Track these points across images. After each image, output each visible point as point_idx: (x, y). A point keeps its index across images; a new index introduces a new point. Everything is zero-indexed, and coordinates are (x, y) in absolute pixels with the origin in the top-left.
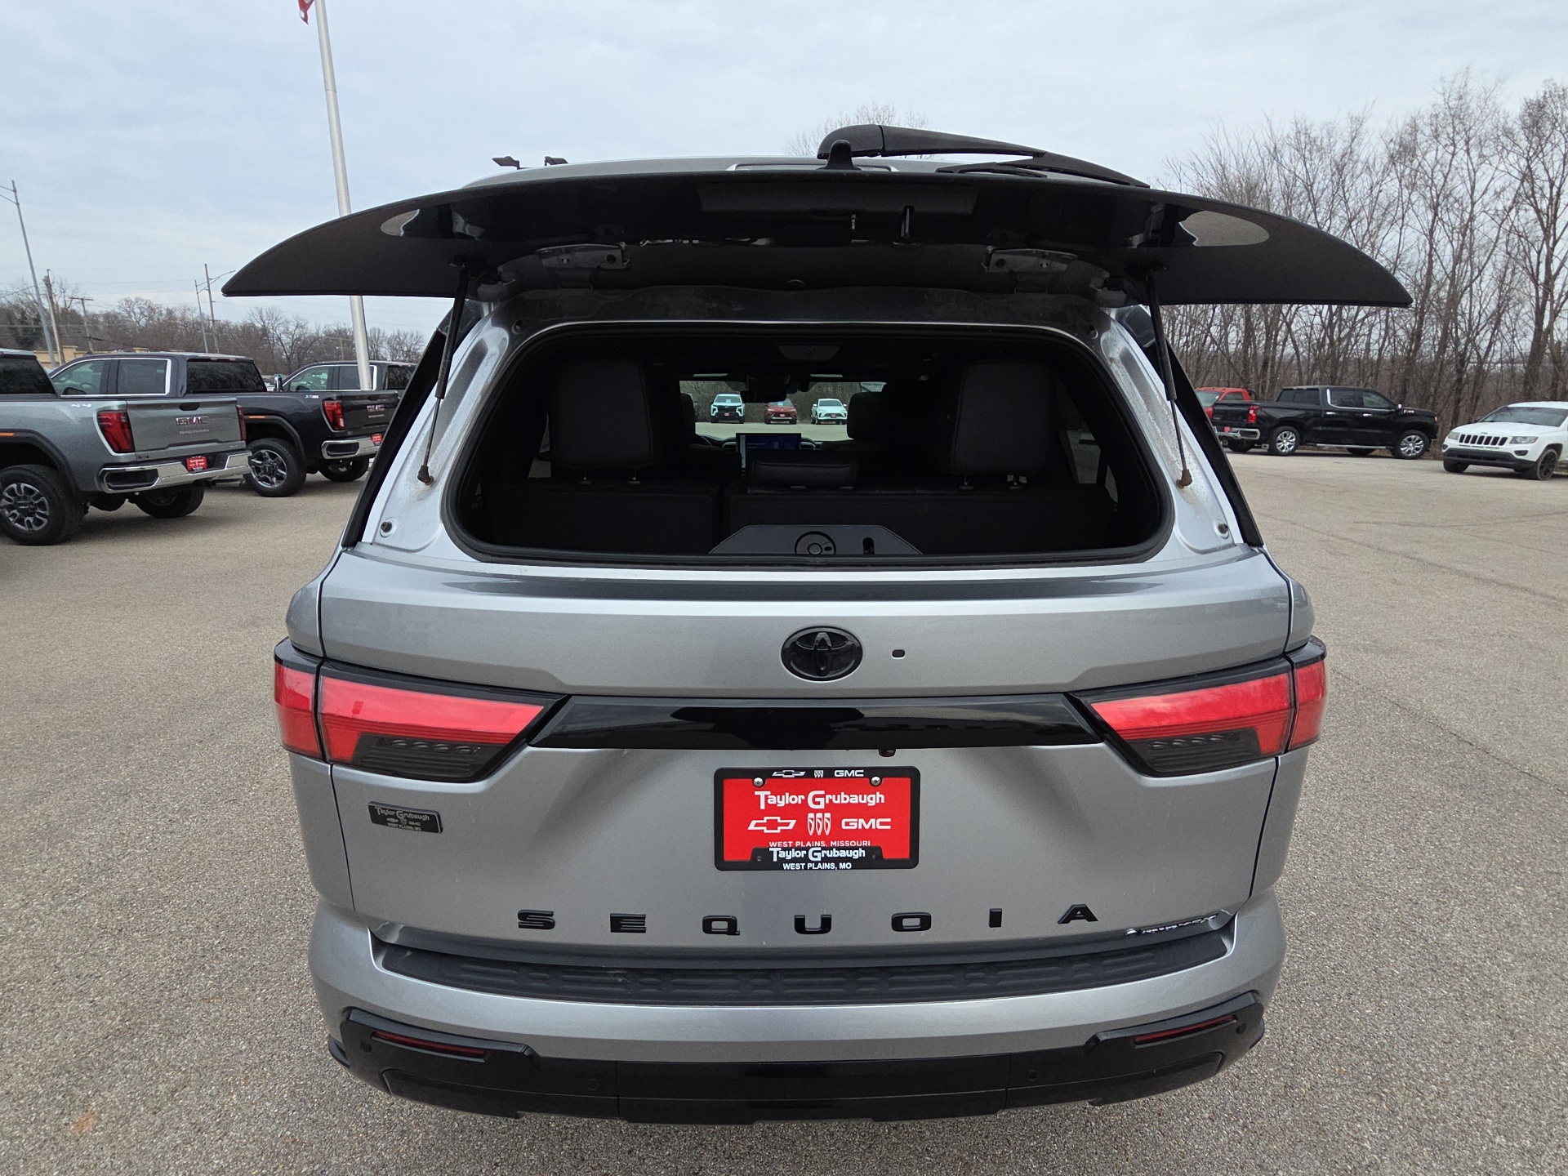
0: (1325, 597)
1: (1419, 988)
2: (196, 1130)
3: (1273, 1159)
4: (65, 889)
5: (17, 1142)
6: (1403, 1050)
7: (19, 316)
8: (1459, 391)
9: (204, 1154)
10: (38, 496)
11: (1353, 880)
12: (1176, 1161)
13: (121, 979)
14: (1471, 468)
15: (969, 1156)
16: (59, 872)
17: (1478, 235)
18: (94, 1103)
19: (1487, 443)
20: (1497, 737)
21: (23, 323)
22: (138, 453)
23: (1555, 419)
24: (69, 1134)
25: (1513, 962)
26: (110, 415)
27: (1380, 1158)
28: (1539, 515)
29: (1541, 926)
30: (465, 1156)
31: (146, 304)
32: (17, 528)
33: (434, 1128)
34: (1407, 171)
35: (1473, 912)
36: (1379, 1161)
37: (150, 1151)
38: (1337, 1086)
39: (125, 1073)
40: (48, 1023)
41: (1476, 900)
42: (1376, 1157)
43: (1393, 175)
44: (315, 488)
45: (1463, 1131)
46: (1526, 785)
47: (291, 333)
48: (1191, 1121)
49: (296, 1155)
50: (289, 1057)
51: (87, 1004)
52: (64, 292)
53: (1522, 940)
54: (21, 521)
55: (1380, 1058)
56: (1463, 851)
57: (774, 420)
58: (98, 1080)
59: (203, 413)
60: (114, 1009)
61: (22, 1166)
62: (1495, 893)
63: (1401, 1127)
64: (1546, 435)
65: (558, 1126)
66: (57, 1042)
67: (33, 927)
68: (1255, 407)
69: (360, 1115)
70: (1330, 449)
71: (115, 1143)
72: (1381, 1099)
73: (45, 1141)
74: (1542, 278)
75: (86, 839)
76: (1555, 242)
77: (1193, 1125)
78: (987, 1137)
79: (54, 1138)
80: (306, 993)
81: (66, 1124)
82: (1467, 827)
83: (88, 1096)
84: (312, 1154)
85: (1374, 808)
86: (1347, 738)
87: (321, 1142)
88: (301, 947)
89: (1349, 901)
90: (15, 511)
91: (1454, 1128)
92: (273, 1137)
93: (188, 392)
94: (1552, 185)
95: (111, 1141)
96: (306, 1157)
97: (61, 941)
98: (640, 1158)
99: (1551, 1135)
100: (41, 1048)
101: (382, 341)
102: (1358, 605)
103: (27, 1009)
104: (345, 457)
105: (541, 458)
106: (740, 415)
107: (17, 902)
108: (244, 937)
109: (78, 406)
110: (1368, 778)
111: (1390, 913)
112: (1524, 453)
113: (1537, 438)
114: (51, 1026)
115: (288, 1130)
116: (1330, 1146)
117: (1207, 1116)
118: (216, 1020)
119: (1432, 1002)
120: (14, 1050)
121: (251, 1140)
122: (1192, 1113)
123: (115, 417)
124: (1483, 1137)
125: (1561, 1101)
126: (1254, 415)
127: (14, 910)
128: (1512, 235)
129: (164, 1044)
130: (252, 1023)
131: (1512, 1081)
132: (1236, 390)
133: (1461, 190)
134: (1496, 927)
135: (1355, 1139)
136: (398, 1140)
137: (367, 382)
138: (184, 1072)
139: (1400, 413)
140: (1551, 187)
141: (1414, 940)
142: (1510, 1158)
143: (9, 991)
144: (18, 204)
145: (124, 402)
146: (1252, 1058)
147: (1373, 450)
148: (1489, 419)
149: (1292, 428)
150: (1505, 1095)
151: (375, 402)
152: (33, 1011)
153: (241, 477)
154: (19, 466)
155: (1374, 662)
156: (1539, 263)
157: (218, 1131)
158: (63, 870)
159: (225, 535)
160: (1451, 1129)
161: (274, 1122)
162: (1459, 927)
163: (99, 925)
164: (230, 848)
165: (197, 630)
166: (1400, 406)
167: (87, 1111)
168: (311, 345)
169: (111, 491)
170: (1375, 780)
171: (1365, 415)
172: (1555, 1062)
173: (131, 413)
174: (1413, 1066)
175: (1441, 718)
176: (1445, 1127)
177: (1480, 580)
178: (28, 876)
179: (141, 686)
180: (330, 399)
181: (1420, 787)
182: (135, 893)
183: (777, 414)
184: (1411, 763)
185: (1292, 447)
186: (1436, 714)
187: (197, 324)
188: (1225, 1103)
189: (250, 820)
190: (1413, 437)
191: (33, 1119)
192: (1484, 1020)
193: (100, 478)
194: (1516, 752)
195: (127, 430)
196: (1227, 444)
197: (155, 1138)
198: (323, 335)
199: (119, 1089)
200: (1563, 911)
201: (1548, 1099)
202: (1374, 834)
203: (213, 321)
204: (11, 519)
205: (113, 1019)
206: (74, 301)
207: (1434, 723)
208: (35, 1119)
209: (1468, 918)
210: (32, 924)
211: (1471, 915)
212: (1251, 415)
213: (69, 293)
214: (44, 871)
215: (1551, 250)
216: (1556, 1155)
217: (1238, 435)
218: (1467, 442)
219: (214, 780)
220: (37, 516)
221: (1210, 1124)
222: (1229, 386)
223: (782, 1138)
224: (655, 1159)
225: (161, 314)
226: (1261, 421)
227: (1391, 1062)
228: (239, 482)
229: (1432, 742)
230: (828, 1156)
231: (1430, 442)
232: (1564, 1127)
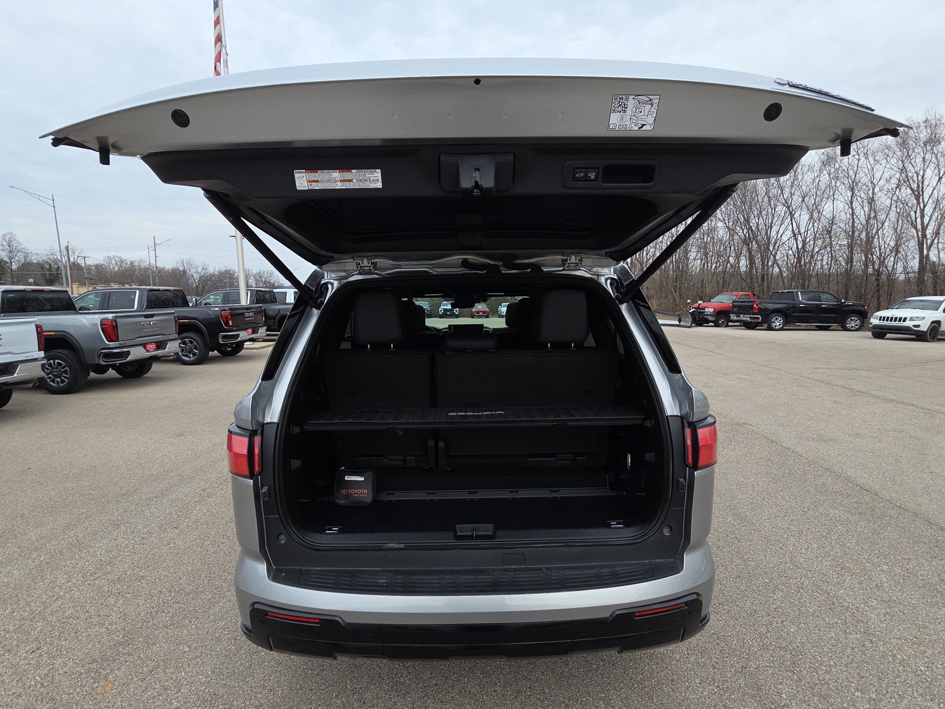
0: (792, 410)
1: (821, 618)
2: (164, 689)
3: (732, 702)
4: (89, 573)
5: (71, 696)
6: (809, 649)
7: (48, 267)
8: (878, 291)
9: (169, 700)
10: (65, 367)
11: (791, 563)
12: (679, 704)
13: (121, 617)
14: (888, 336)
15: (568, 701)
16: (85, 564)
17: (878, 203)
18: (111, 677)
19: (895, 321)
20: (884, 487)
21: (49, 271)
22: (120, 342)
23: (936, 306)
24: (98, 692)
25: (877, 605)
26: (107, 322)
27: (790, 702)
28: (926, 363)
29: (895, 586)
30: (303, 701)
31: (118, 258)
32: (51, 385)
33: (286, 688)
34: (833, 170)
35: (857, 579)
36: (789, 704)
37: (141, 699)
38: (771, 667)
39: (126, 662)
40: (84, 639)
41: (860, 573)
42: (788, 702)
43: (825, 172)
44: (214, 360)
45: (838, 689)
46: (897, 513)
47: (199, 272)
48: (689, 684)
49: (216, 700)
50: (210, 654)
51: (104, 629)
52: (74, 253)
53: (883, 594)
54: (53, 381)
55: (796, 653)
56: (856, 548)
57: (476, 316)
58: (112, 666)
59: (156, 319)
60: (118, 631)
61: (75, 707)
62: (871, 570)
63: (804, 687)
64: (931, 316)
65: (351, 687)
66: (90, 647)
67: (73, 592)
68: (757, 303)
69: (248, 682)
70: (806, 326)
71: (122, 696)
72: (794, 673)
73: (86, 695)
74: (919, 227)
75: (98, 548)
76: (924, 206)
77: (690, 686)
78: (578, 692)
79: (91, 694)
80: (218, 623)
81: (97, 687)
82: (860, 535)
83: (108, 673)
84: (224, 700)
85: (807, 525)
86: (797, 488)
87: (228, 694)
88: (215, 600)
89: (787, 574)
90: (51, 375)
91: (833, 688)
92: (204, 692)
93: (147, 308)
94: (918, 174)
95: (120, 695)
96: (221, 701)
97: (88, 599)
98: (394, 702)
99: (887, 692)
100: (82, 650)
101: (251, 276)
102: (812, 415)
103: (73, 632)
104: (232, 342)
105: (346, 340)
106: (456, 313)
107: (64, 579)
108: (184, 596)
109: (91, 317)
110: (806, 509)
111: (810, 580)
112: (919, 326)
113: (924, 318)
114: (86, 640)
115: (211, 689)
116: (763, 696)
117: (698, 681)
118: (172, 636)
119: (828, 625)
120: (67, 652)
121: (193, 694)
122: (690, 680)
123: (110, 323)
124: (848, 692)
125: (895, 675)
126: (757, 307)
127: (63, 583)
128: (898, 203)
129: (145, 648)
130: (190, 638)
131: (868, 665)
132: (745, 293)
133: (865, 180)
134: (869, 587)
135: (778, 693)
136: (268, 694)
137: (245, 300)
138: (156, 662)
139: (844, 304)
140: (918, 177)
141: (822, 594)
142: (863, 703)
143: (63, 623)
144: (54, 207)
145: (115, 315)
146: (725, 653)
147: (831, 326)
148: (896, 307)
149: (779, 314)
150: (864, 672)
151: (249, 311)
152: (76, 633)
153: (173, 354)
154: (55, 351)
155: (817, 447)
156: (916, 218)
157: (175, 690)
158: (87, 563)
159: (164, 387)
160: (831, 689)
161: (204, 685)
162: (848, 587)
163: (108, 591)
164: (175, 551)
165: (151, 439)
166: (843, 301)
167: (107, 680)
168: (210, 279)
169: (104, 363)
170: (810, 511)
171: (823, 306)
172: (894, 655)
173: (118, 320)
174: (814, 657)
175: (853, 477)
176: (828, 687)
177: (885, 400)
178: (69, 567)
179: (123, 469)
180: (225, 310)
181: (836, 514)
182: (126, 574)
183: (478, 312)
184: (832, 501)
185: (781, 326)
186: (850, 475)
187: (146, 269)
188: (708, 676)
189: (184, 537)
190: (853, 318)
191: (79, 685)
192: (857, 634)
193: (99, 357)
194: (894, 495)
195: (115, 330)
196: (742, 324)
197: (143, 693)
198: (217, 273)
199: (123, 670)
200: (909, 578)
201: (888, 674)
202: (806, 539)
203: (156, 267)
204: (48, 380)
205: (118, 637)
206: (79, 258)
207: (848, 479)
208: (81, 685)
209: (854, 583)
210: (72, 590)
211: (856, 581)
212: (755, 307)
213: (77, 254)
214: (77, 564)
215: (922, 211)
216: (889, 702)
217: (749, 319)
218: (883, 320)
219: (164, 517)
220: (63, 378)
221: (699, 686)
222: (742, 291)
223: (469, 693)
224: (402, 702)
225: (127, 264)
226: (761, 311)
227: (802, 655)
228: (173, 357)
229: (845, 490)
230: (493, 701)
231: (864, 321)
232: (895, 688)
